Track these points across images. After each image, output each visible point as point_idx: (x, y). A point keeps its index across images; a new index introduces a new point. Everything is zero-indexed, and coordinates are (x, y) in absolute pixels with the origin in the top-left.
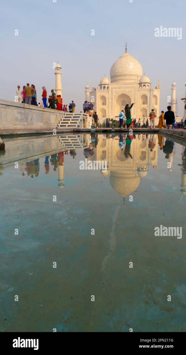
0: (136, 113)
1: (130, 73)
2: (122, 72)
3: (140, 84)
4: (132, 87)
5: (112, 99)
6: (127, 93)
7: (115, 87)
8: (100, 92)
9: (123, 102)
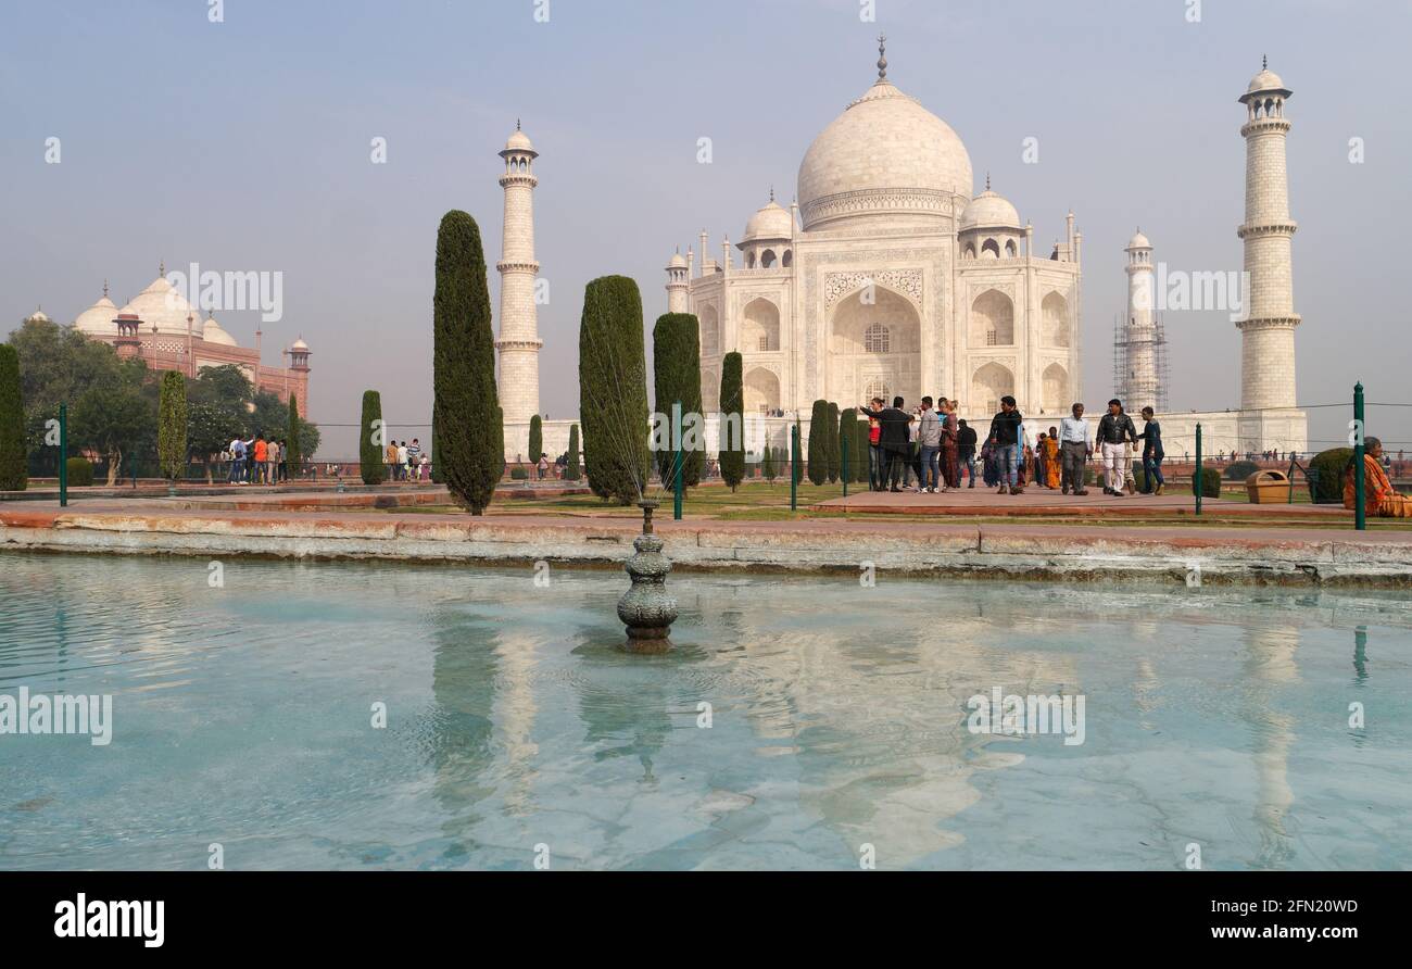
1: (907, 184)
2: (866, 178)
3: (968, 237)
4: (922, 253)
5: (811, 315)
6: (895, 285)
7: (830, 250)
8: (744, 283)
9: (872, 334)
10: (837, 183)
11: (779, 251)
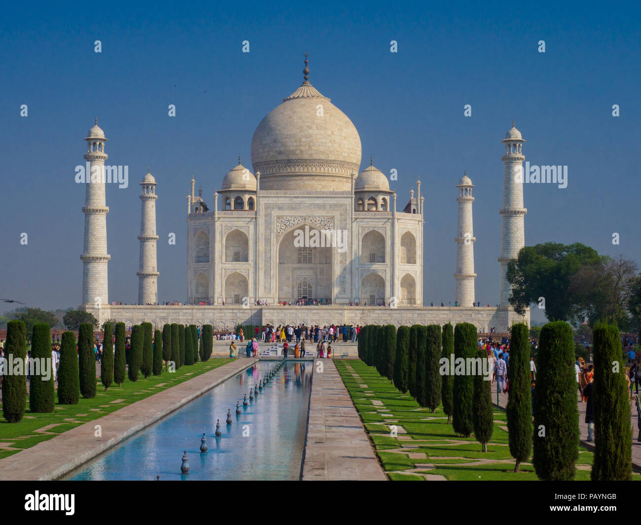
0: (348, 291)
1: (323, 157)
2: (298, 152)
3: (359, 196)
4: (334, 207)
5: (268, 241)
6: (318, 225)
7: (280, 202)
8: (227, 220)
9: (302, 252)
10: (280, 153)
11: (246, 198)
